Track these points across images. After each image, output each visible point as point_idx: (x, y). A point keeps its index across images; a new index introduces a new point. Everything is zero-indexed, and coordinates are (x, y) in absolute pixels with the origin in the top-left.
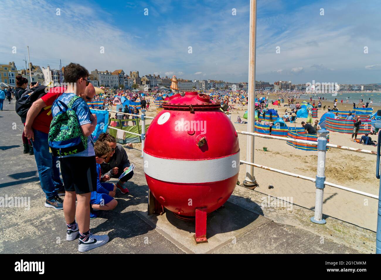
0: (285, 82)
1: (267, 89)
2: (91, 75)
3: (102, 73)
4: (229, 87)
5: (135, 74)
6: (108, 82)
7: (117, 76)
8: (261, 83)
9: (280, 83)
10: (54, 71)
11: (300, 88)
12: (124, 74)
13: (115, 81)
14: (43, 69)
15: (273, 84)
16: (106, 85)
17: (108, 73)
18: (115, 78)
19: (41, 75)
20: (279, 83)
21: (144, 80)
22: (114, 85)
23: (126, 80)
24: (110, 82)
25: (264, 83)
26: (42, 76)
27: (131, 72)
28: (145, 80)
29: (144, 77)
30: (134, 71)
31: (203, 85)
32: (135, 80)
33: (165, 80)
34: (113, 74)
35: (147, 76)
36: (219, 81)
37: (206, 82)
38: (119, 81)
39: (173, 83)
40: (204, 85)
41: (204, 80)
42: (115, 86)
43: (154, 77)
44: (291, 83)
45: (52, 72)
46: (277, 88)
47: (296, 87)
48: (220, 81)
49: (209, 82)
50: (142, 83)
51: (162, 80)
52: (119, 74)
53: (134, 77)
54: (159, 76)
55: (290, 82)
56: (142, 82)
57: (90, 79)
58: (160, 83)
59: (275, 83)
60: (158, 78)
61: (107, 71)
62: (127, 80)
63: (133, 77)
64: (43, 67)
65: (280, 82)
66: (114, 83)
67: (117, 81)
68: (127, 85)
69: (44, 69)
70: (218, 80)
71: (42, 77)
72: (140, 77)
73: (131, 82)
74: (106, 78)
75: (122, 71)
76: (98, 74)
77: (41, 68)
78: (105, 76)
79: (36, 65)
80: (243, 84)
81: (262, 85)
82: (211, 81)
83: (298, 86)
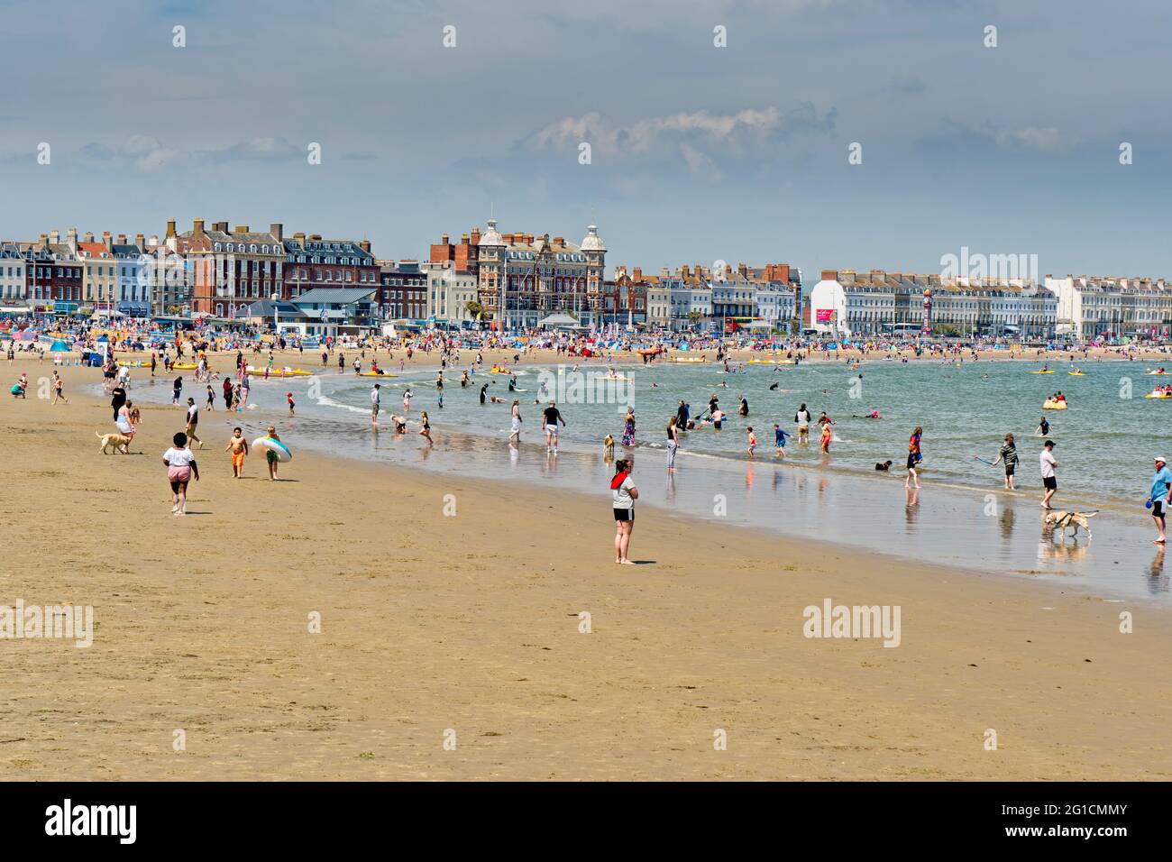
0: (538, 245)
8: (278, 248)
9: (490, 250)
11: (695, 306)
15: (417, 257)
20: (475, 249)
25: (316, 243)
44: (600, 255)
47: (652, 291)
55: (591, 243)
65: (490, 238)
80: (81, 259)
81: (288, 268)
83: (675, 285)
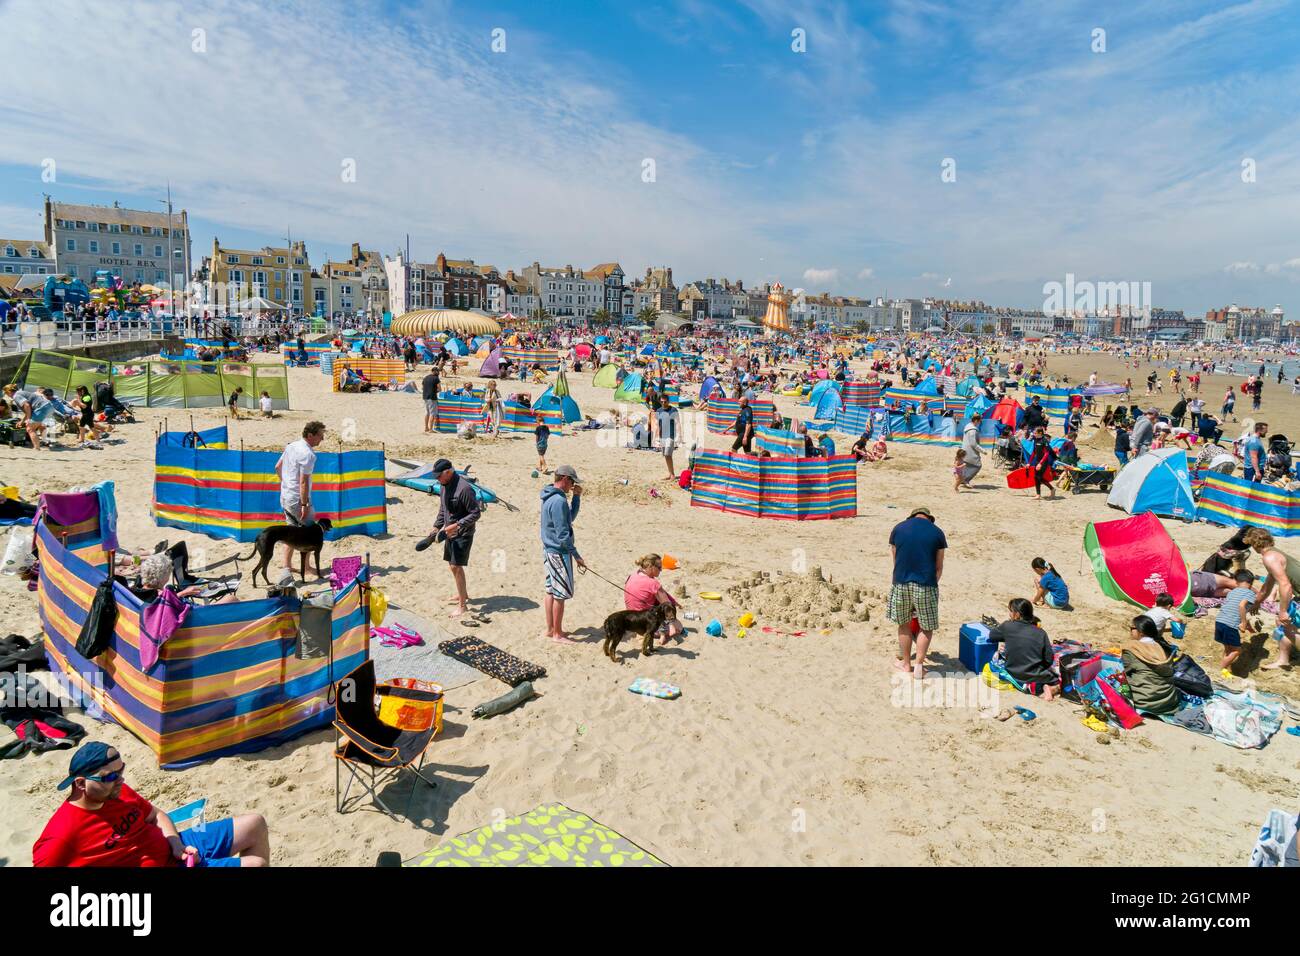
0: (1254, 312)
1: (1166, 335)
2: (522, 278)
3: (553, 274)
4: (1014, 325)
5: (661, 277)
6: (571, 301)
7: (600, 283)
9: (1234, 314)
10: (413, 267)
12: (621, 278)
13: (592, 299)
14: (386, 261)
15: (1202, 316)
16: (564, 311)
17: (572, 275)
18: (592, 288)
19: (380, 277)
20: (1227, 313)
21: (688, 297)
22: (588, 311)
23: (627, 296)
24: (575, 300)
26: (383, 280)
27: (650, 269)
28: (692, 297)
29: (689, 285)
30: (659, 267)
31: (904, 317)
32: (659, 296)
33: (760, 296)
34: (587, 274)
35: (698, 284)
36: (969, 304)
37: (917, 306)
38: (606, 299)
39: (771, 307)
40: (908, 318)
41: (909, 301)
42: (590, 314)
43: (724, 286)
44: (1281, 315)
45: (408, 269)
46: (1215, 332)
48: (973, 304)
49: (928, 307)
50: (680, 307)
51: (752, 296)
52: (606, 276)
53: (658, 285)
54: (740, 284)
55: (1277, 311)
56: (680, 303)
57: (516, 291)
58: (743, 307)
59: (1208, 315)
60: (738, 289)
61: (570, 268)
62: (632, 296)
63: (653, 286)
64: (388, 257)
65: (1234, 309)
66: (589, 305)
67: (598, 299)
68: (631, 312)
69: (390, 260)
70: (965, 300)
71: (383, 284)
72: (674, 288)
73: (643, 303)
74: (564, 287)
75: (618, 267)
76: (541, 275)
77: (383, 256)
78: (560, 282)
79: (369, 250)
81: (1152, 321)
82: (937, 304)
